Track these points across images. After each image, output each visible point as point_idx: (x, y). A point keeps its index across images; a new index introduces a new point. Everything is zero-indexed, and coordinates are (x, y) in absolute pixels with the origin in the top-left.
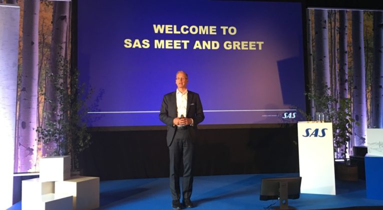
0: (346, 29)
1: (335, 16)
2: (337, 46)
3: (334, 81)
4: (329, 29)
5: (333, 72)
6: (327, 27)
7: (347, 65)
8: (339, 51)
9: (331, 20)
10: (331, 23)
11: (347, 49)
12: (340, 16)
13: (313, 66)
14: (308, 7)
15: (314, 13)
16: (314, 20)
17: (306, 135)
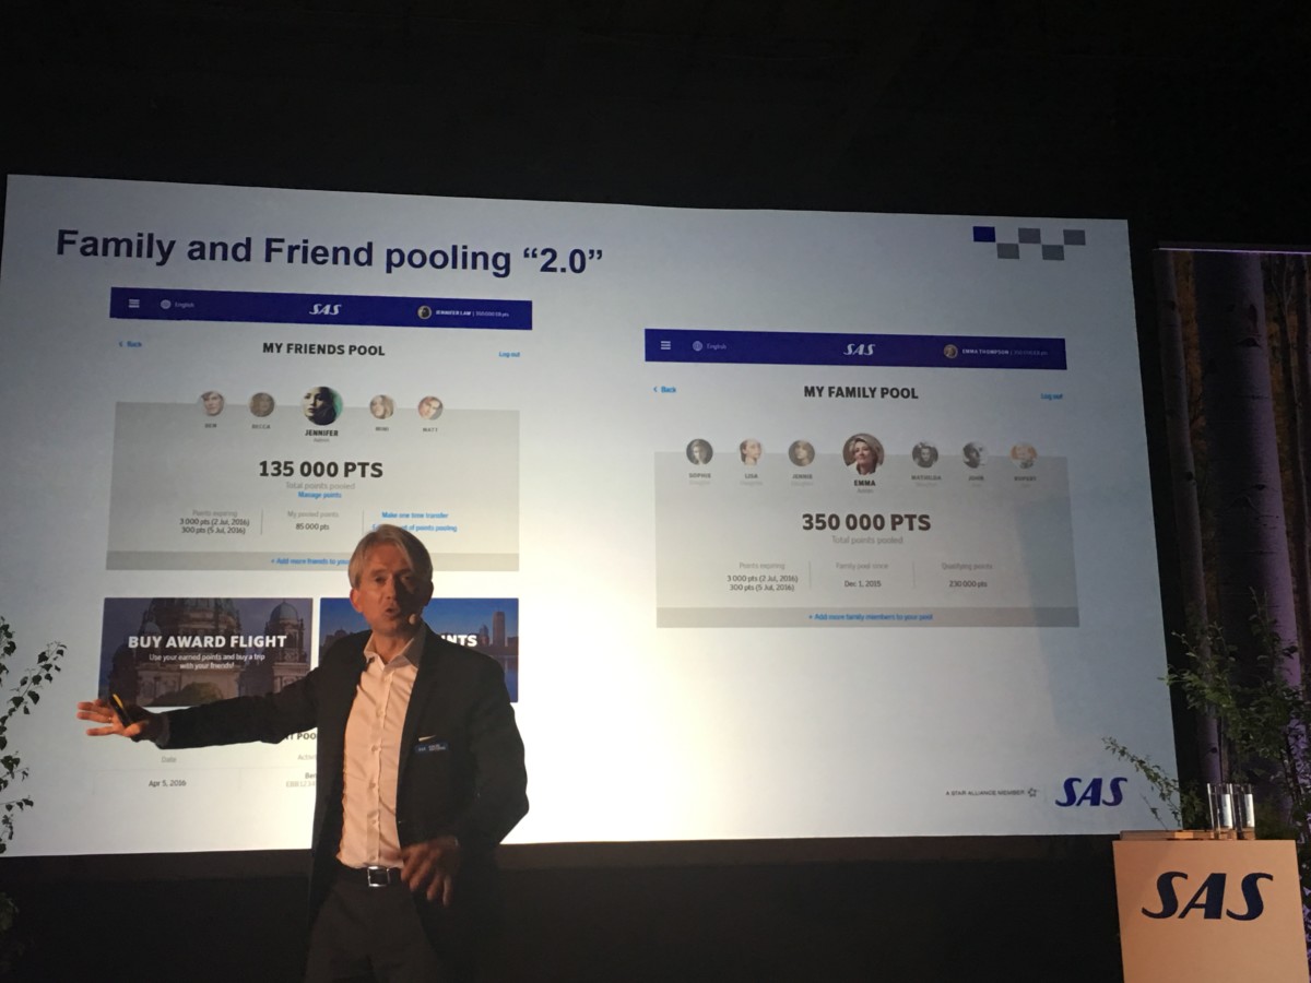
1: (1300, 284)
4: (1274, 349)
6: (1264, 342)
9: (1280, 305)
10: (1280, 320)
13: (1203, 532)
14: (1162, 243)
15: (1191, 269)
16: (1194, 304)
17: (1158, 908)
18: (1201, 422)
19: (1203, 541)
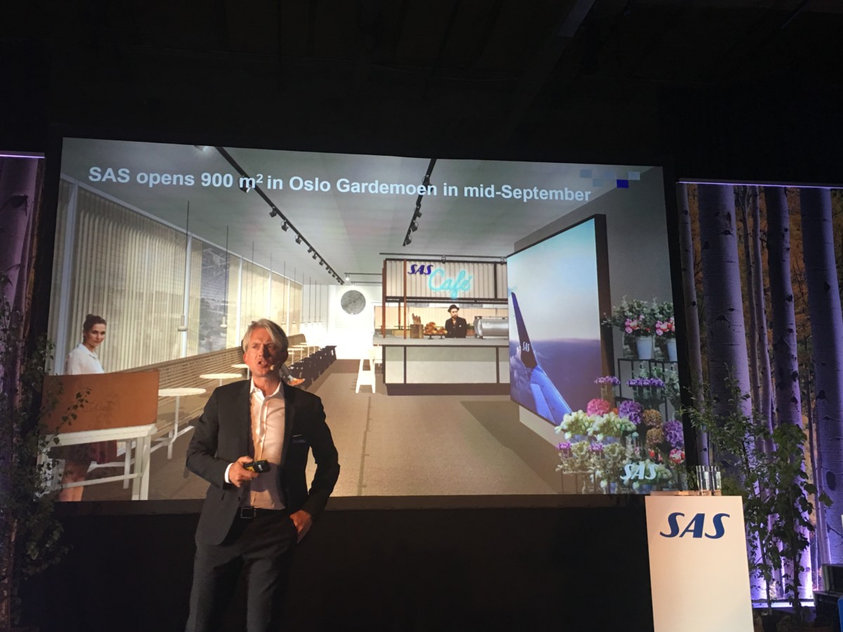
0: (787, 237)
1: (754, 202)
2: (765, 282)
3: (759, 375)
4: (740, 236)
5: (757, 352)
6: (734, 232)
7: (796, 334)
8: (769, 293)
9: (744, 212)
10: (743, 220)
11: (791, 289)
12: (766, 201)
13: (700, 334)
14: (680, 179)
15: (696, 193)
16: (698, 211)
17: (669, 532)
18: (701, 274)
19: (701, 338)
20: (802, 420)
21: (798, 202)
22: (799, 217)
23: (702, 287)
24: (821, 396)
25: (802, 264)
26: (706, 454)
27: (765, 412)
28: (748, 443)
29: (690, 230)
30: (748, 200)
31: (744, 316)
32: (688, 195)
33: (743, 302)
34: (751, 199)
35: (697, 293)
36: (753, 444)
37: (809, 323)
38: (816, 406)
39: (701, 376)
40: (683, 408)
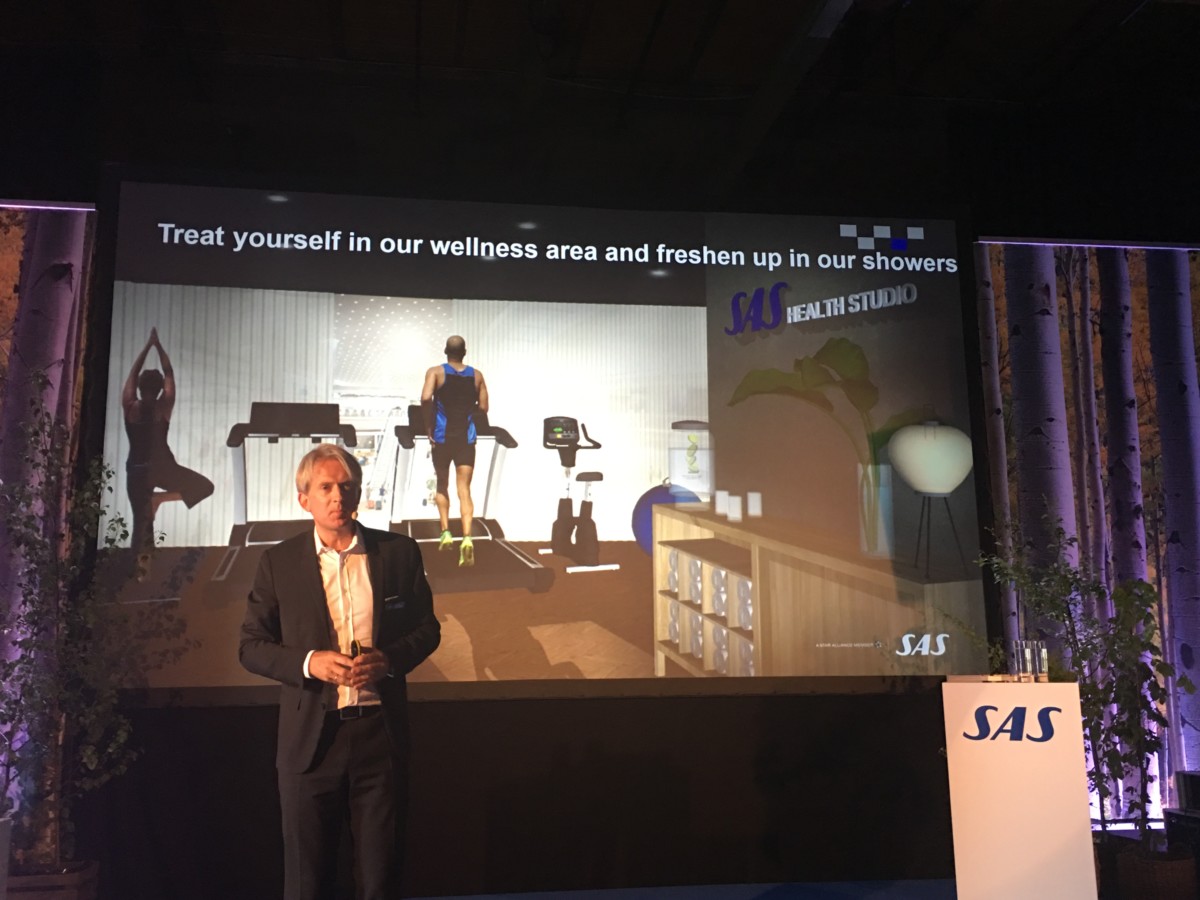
0: (1128, 316)
1: (1083, 269)
2: (1097, 381)
3: (1089, 510)
4: (1063, 317)
5: (1086, 478)
6: (1055, 311)
7: (1139, 453)
8: (1103, 397)
9: (1068, 283)
10: (1067, 295)
11: (1133, 391)
12: (1099, 267)
13: (1008, 453)
14: (980, 237)
15: (1002, 257)
16: (1004, 283)
17: (976, 732)
18: (1008, 371)
19: (1008, 460)
20: (1148, 573)
21: (1144, 269)
22: (1144, 290)
23: (1009, 388)
24: (1173, 539)
25: (1148, 356)
26: (1014, 619)
27: (1097, 561)
28: (1075, 605)
29: (993, 308)
30: (1074, 267)
31: (1069, 429)
32: (991, 259)
33: (1067, 408)
34: (1078, 264)
35: (1003, 397)
36: (1080, 606)
37: (1158, 438)
38: (1167, 553)
39: (1008, 512)
40: (983, 556)
